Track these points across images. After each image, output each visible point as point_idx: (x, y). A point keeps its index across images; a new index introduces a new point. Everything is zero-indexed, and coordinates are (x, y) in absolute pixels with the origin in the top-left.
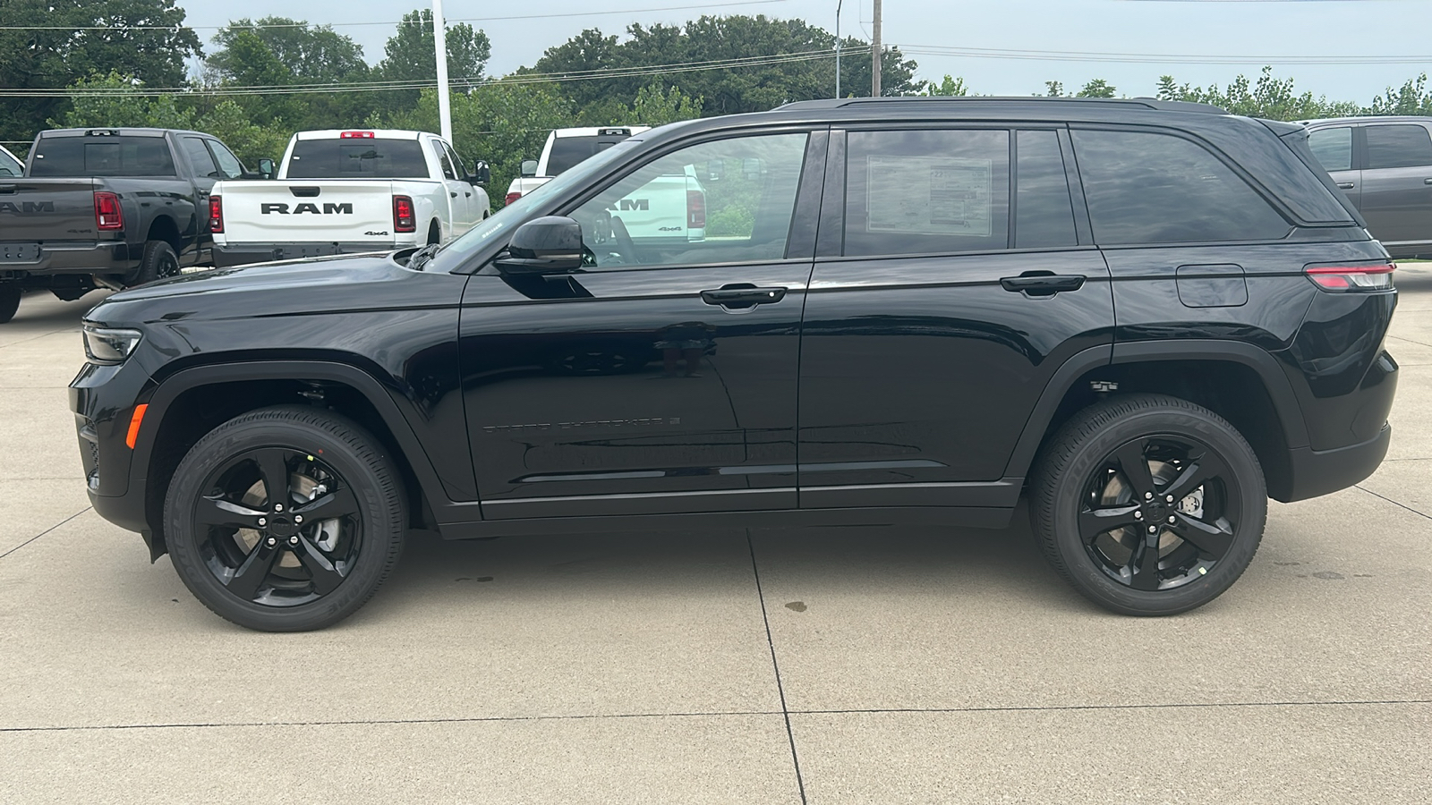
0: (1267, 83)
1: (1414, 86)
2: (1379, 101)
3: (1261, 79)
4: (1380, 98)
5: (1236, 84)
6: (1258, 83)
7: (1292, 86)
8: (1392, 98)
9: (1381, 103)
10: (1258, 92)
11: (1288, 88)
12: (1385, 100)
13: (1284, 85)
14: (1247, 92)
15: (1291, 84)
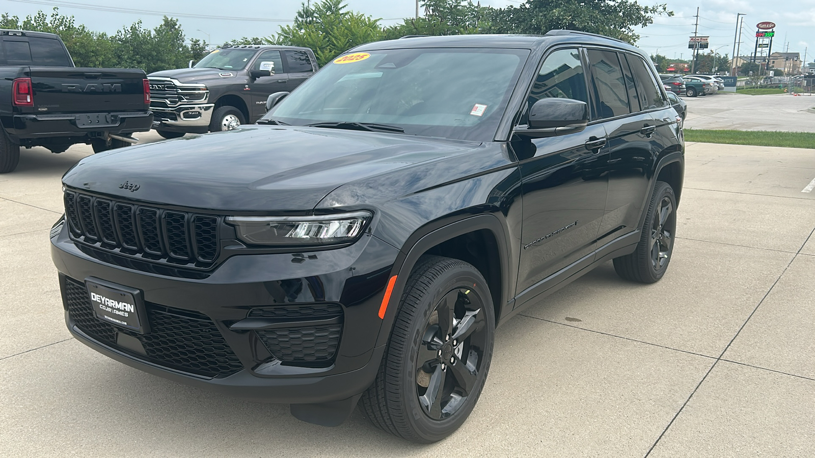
0: (58, 17)
1: (137, 25)
2: (120, 33)
3: (54, 14)
4: (120, 31)
5: (38, 16)
6: (52, 16)
7: (74, 20)
8: (127, 32)
9: (122, 34)
10: (53, 22)
11: (71, 21)
12: (123, 32)
13: (69, 19)
14: (46, 22)
15: (73, 19)
